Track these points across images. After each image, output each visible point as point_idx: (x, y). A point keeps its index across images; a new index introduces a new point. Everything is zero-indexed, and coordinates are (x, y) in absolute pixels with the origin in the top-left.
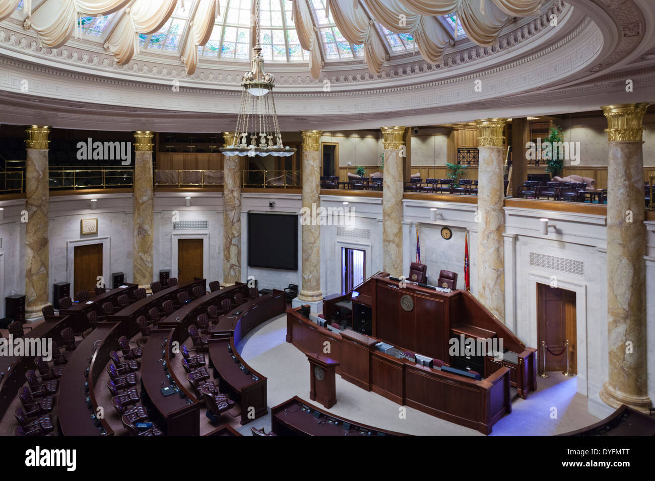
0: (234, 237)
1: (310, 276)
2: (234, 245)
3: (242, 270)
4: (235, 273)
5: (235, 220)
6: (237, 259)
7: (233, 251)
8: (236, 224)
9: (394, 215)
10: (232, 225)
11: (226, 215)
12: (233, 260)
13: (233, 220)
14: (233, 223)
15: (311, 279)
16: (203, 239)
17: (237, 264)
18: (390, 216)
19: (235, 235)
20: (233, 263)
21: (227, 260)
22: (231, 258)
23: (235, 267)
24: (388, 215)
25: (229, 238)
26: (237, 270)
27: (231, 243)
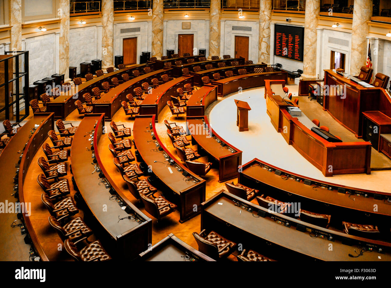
0: (264, 37)
1: (307, 66)
2: (264, 42)
3: (270, 57)
4: (265, 58)
5: (265, 28)
6: (266, 50)
7: (264, 45)
8: (265, 30)
9: (358, 31)
10: (263, 30)
11: (260, 25)
12: (264, 50)
13: (264, 27)
14: (264, 30)
15: (307, 68)
16: (249, 37)
17: (266, 52)
18: (355, 32)
19: (265, 36)
20: (263, 52)
21: (259, 49)
22: (262, 49)
23: (264, 54)
24: (354, 31)
25: (261, 37)
26: (266, 56)
27: (262, 40)
